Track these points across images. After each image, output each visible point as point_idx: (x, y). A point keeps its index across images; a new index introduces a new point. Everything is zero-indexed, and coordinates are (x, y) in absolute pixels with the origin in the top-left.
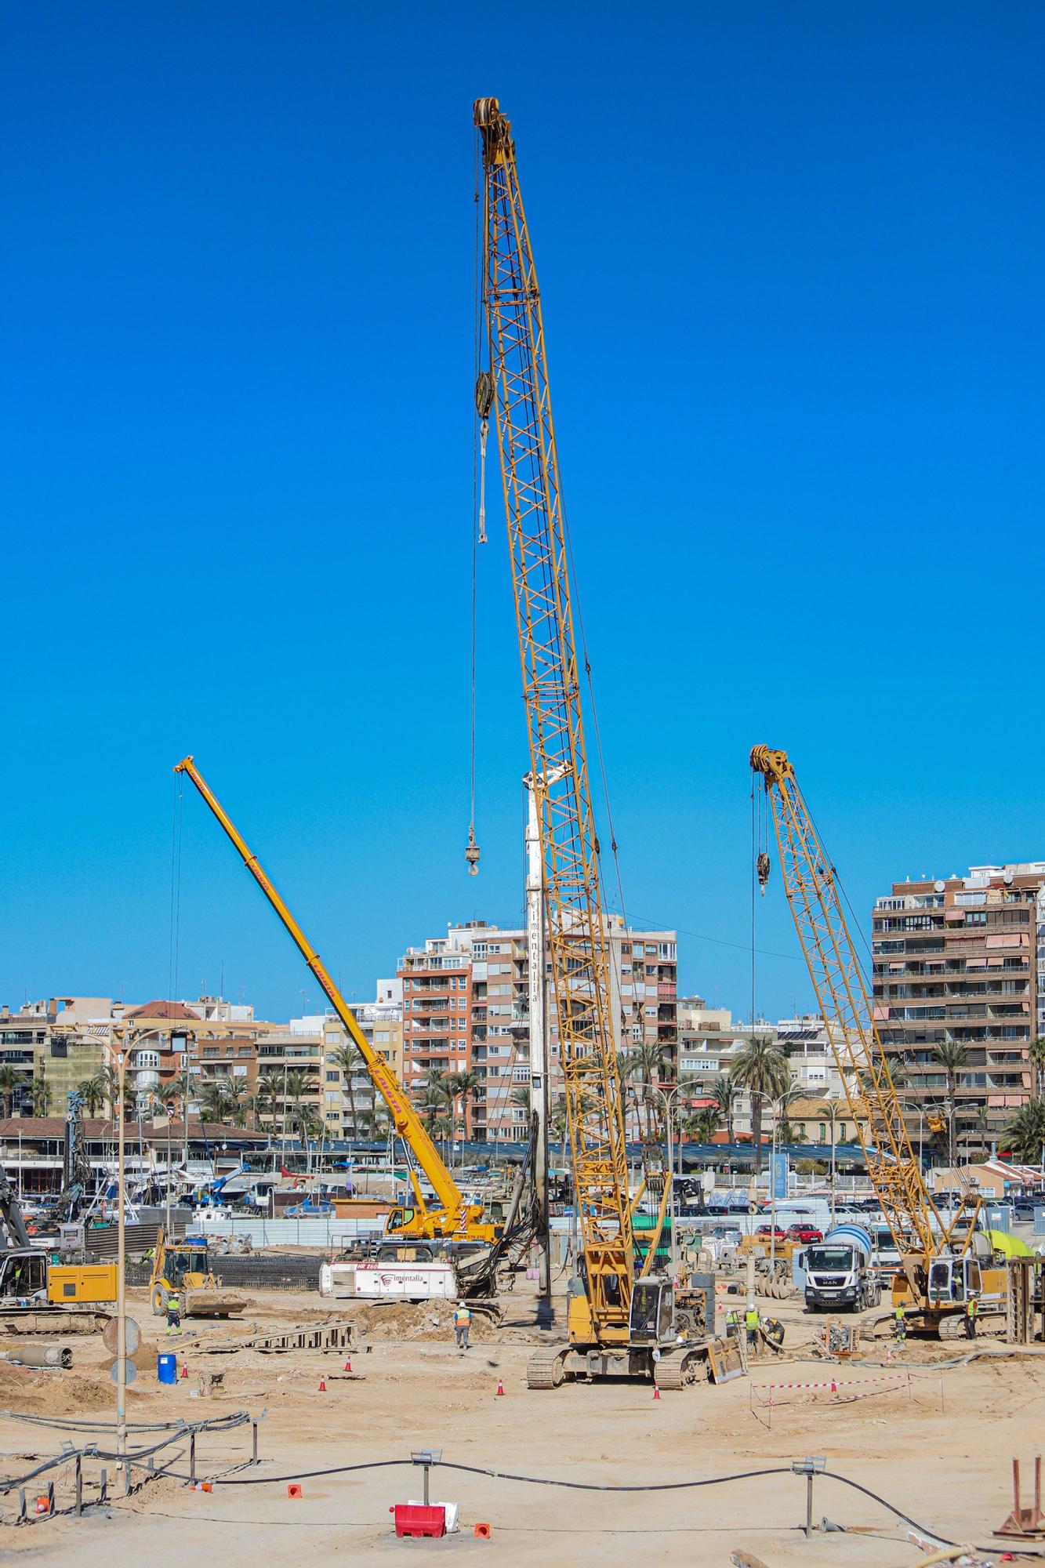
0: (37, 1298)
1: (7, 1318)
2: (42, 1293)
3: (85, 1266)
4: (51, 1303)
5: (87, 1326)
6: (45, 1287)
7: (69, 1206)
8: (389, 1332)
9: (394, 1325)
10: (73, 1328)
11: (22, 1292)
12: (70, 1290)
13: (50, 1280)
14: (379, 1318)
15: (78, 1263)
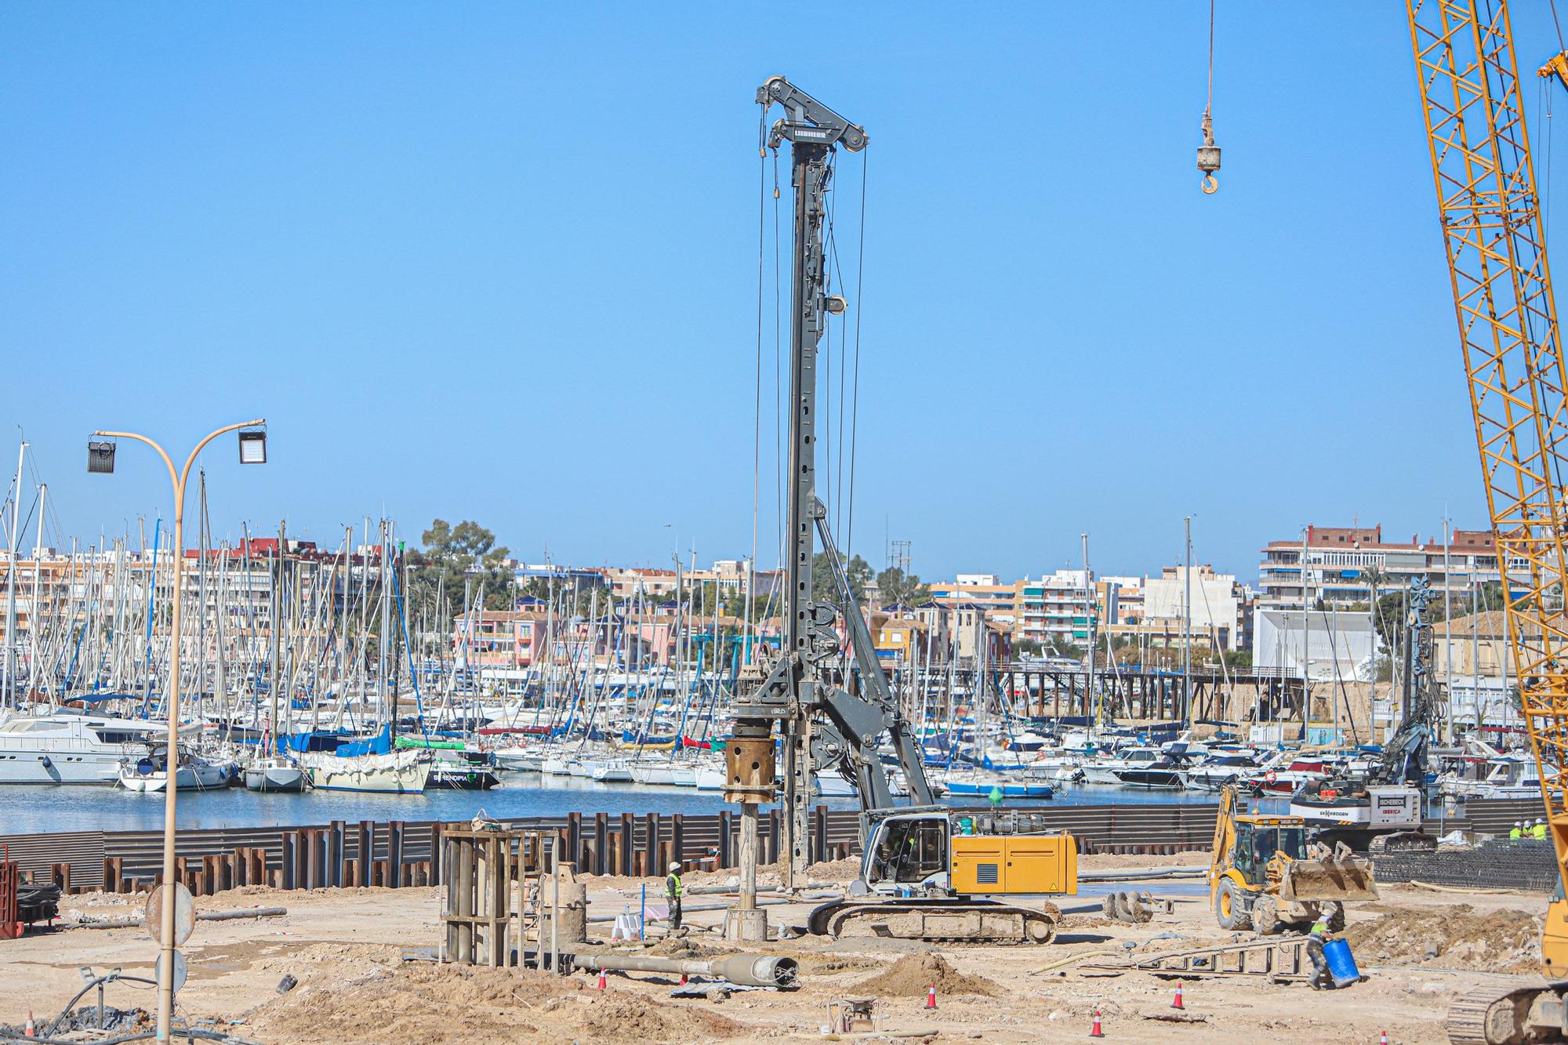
0: (932, 885)
1: (876, 916)
2: (940, 879)
3: (1016, 837)
4: (953, 893)
5: (1009, 931)
6: (944, 869)
7: (1399, 759)
8: (1469, 957)
9: (1481, 945)
10: (985, 933)
11: (908, 874)
12: (987, 873)
13: (953, 857)
14: (1463, 933)
15: (1006, 833)
